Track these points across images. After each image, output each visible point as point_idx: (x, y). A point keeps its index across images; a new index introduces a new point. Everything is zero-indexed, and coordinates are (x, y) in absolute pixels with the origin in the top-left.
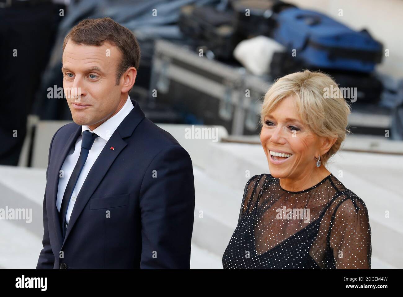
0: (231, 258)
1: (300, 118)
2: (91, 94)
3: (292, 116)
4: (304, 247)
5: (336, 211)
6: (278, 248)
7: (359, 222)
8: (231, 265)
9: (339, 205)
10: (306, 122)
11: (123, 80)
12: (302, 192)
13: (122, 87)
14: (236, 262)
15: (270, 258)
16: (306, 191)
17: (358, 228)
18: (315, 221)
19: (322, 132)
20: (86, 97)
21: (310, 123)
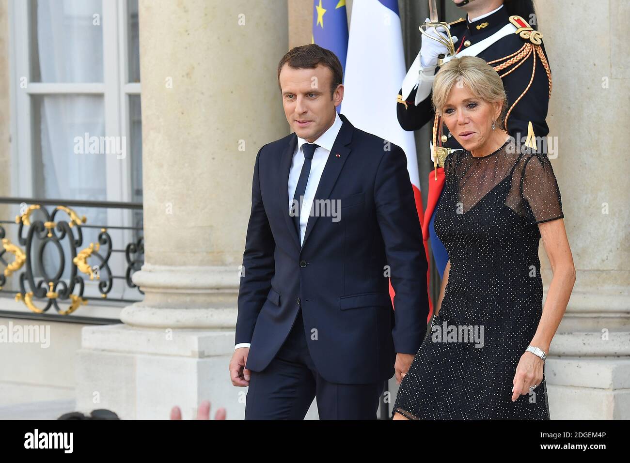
0: (441, 223)
1: (474, 95)
2: (312, 111)
3: (466, 97)
4: (501, 200)
5: (525, 167)
6: (478, 205)
7: (546, 173)
8: (442, 228)
9: (527, 162)
10: (479, 96)
11: (335, 95)
12: (491, 155)
13: (335, 102)
14: (446, 225)
15: (473, 214)
16: (494, 154)
17: (546, 178)
18: (507, 177)
19: (493, 99)
20: (307, 114)
21: (482, 95)
